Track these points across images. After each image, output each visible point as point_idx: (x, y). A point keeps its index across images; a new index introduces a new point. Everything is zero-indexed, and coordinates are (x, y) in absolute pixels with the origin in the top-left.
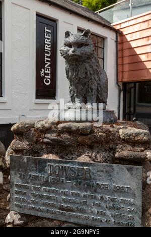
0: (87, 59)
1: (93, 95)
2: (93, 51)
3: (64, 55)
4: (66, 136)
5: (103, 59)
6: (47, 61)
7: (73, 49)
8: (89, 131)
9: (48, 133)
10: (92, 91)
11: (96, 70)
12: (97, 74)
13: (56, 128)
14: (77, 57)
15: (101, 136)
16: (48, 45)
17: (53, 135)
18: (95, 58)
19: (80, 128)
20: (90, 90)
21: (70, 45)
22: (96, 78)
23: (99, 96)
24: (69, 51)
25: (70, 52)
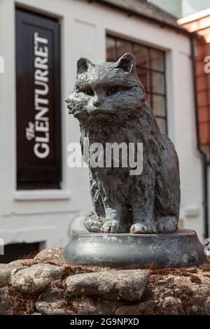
0: (130, 120)
1: (145, 200)
2: (143, 101)
3: (77, 112)
4: (85, 306)
5: (165, 96)
6: (41, 105)
7: (95, 99)
8: (140, 293)
9: (42, 300)
10: (143, 191)
11: (151, 142)
12: (154, 152)
13: (61, 287)
14: (107, 117)
15: (169, 305)
16: (43, 70)
17: (54, 304)
18: (148, 115)
19: (118, 287)
20: (139, 189)
21: (88, 90)
22: (153, 161)
23: (161, 200)
24: (86, 102)
25: (90, 106)
